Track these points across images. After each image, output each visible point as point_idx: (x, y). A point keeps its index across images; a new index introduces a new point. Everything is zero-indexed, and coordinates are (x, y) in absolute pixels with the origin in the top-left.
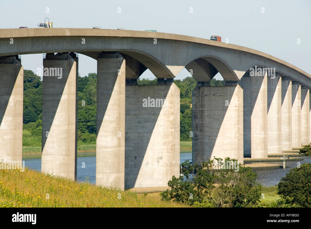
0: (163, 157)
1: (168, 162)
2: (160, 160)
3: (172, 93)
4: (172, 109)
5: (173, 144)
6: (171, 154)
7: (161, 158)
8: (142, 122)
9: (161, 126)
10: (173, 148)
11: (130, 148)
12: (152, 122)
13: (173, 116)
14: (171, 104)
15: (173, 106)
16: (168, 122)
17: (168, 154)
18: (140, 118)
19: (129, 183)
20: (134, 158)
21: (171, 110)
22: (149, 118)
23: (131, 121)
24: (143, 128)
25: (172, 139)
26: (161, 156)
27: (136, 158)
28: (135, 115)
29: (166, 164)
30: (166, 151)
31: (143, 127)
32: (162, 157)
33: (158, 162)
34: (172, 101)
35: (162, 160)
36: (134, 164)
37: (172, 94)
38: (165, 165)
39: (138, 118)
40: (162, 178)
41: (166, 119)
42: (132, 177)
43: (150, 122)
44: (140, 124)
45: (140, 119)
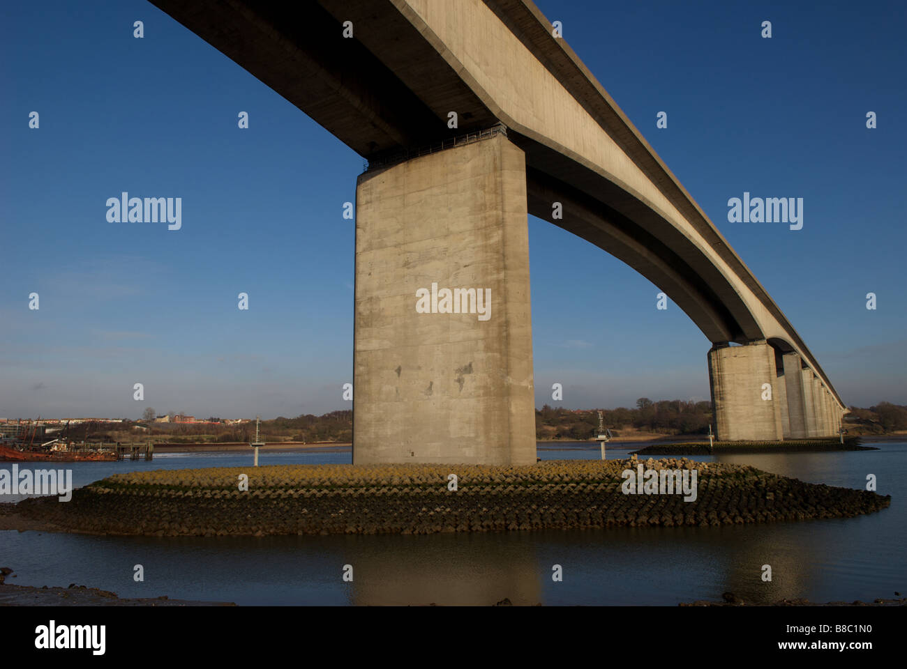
0: (473, 365)
1: (489, 380)
2: (467, 377)
3: (495, 160)
4: (496, 209)
5: (503, 319)
6: (497, 355)
7: (468, 369)
8: (415, 262)
9: (465, 266)
10: (504, 334)
11: (386, 342)
12: (439, 260)
13: (500, 232)
14: (494, 195)
15: (499, 199)
16: (486, 252)
17: (490, 354)
18: (409, 252)
19: (384, 448)
20: (396, 371)
21: (494, 212)
22: (433, 248)
23: (386, 263)
24: (416, 280)
25: (499, 303)
26: (467, 364)
27: (399, 370)
28: (395, 246)
29: (485, 387)
30: (481, 345)
31: (416, 277)
32: (470, 365)
33: (460, 381)
34: (496, 184)
35: (472, 375)
36: (394, 389)
37: (495, 164)
38: (481, 392)
39: (405, 252)
40: (472, 435)
41: (480, 243)
42: (389, 432)
43: (433, 258)
44: (408, 268)
45: (408, 254)
